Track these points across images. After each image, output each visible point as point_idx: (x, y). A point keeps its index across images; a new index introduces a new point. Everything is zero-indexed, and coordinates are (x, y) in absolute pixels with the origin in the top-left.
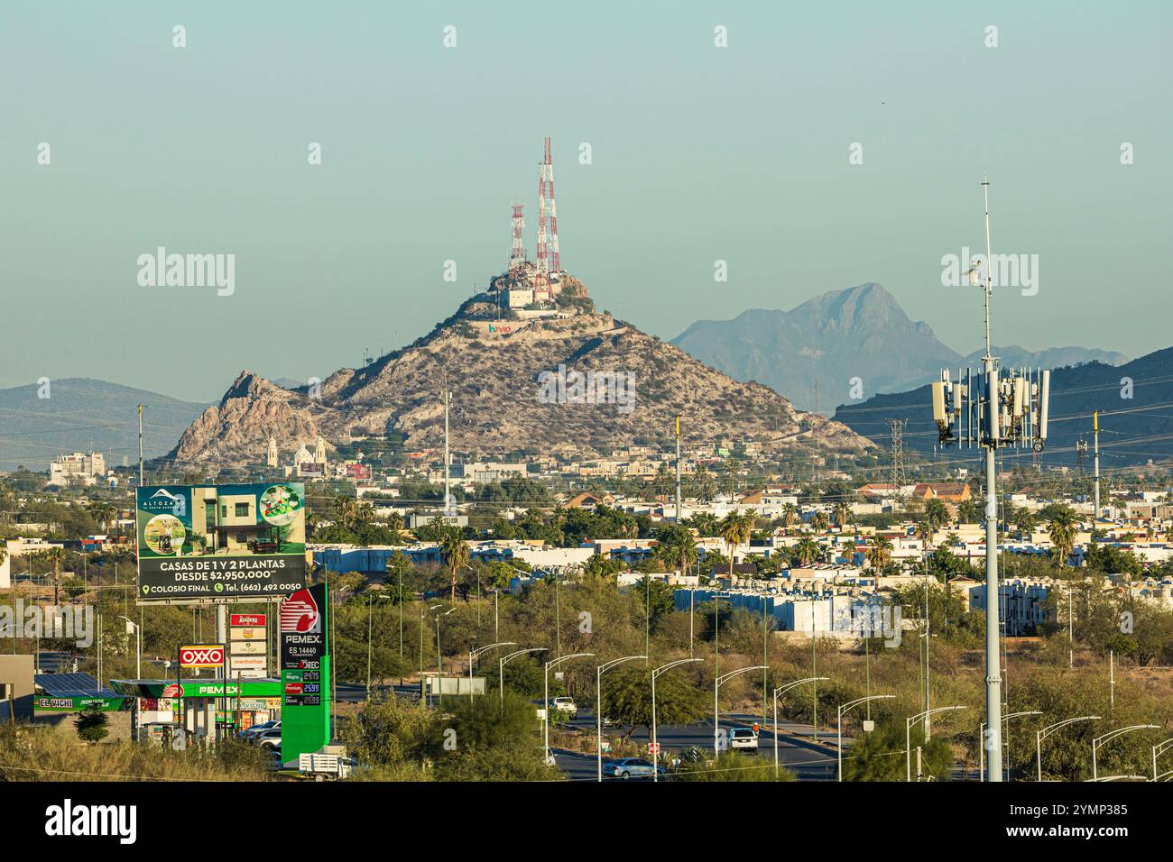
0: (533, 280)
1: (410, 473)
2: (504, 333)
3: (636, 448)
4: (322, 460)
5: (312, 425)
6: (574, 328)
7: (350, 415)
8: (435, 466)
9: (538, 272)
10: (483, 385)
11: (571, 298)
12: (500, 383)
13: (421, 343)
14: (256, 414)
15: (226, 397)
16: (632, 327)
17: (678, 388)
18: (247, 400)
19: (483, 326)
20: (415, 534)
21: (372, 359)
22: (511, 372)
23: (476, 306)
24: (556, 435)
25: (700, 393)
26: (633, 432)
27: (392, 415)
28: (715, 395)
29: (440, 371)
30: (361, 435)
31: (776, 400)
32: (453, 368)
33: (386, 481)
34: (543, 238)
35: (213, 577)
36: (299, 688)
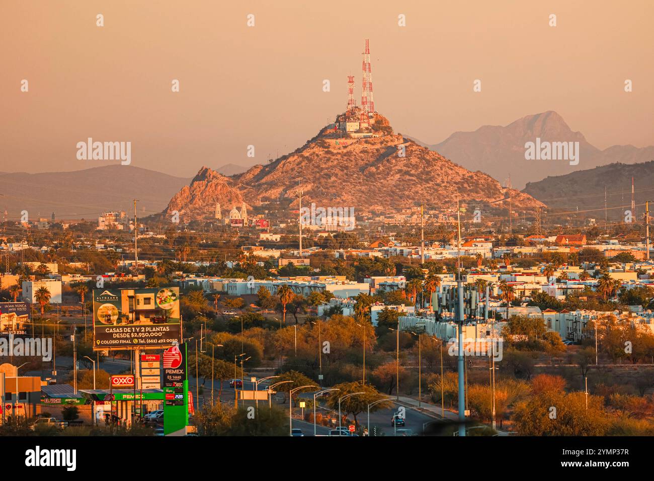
0: (360, 117)
2: (344, 145)
3: (415, 208)
4: (244, 216)
5: (240, 195)
6: (382, 143)
7: (261, 190)
9: (362, 112)
10: (333, 174)
11: (380, 126)
12: (341, 173)
13: (298, 151)
14: (210, 190)
15: (194, 181)
16: (413, 142)
17: (438, 175)
18: (205, 182)
19: (332, 142)
20: (279, 271)
21: (272, 160)
22: (347, 166)
23: (328, 131)
24: (372, 201)
25: (450, 178)
26: (413, 199)
27: (283, 190)
28: (458, 179)
29: (309, 166)
30: (267, 201)
31: (491, 181)
32: (316, 165)
34: (365, 94)
35: (133, 336)
36: (172, 397)
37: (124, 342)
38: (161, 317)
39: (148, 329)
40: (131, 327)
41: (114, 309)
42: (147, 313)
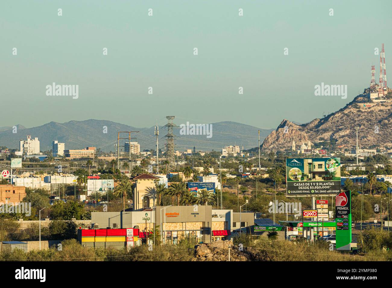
0: (378, 90)
1: (338, 152)
2: (369, 107)
4: (310, 148)
5: (306, 137)
7: (319, 134)
8: (346, 150)
9: (380, 87)
10: (362, 124)
11: (390, 96)
12: (367, 123)
13: (342, 110)
14: (288, 133)
15: (278, 128)
19: (362, 105)
20: (350, 173)
21: (325, 116)
22: (371, 120)
23: (359, 98)
24: (386, 140)
27: (332, 134)
29: (348, 119)
30: (322, 140)
32: (352, 118)
33: (330, 155)
34: (381, 76)
35: (311, 188)
36: (341, 224)
37: (306, 192)
38: (329, 176)
39: (320, 184)
40: (310, 182)
41: (299, 171)
42: (320, 174)
